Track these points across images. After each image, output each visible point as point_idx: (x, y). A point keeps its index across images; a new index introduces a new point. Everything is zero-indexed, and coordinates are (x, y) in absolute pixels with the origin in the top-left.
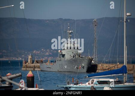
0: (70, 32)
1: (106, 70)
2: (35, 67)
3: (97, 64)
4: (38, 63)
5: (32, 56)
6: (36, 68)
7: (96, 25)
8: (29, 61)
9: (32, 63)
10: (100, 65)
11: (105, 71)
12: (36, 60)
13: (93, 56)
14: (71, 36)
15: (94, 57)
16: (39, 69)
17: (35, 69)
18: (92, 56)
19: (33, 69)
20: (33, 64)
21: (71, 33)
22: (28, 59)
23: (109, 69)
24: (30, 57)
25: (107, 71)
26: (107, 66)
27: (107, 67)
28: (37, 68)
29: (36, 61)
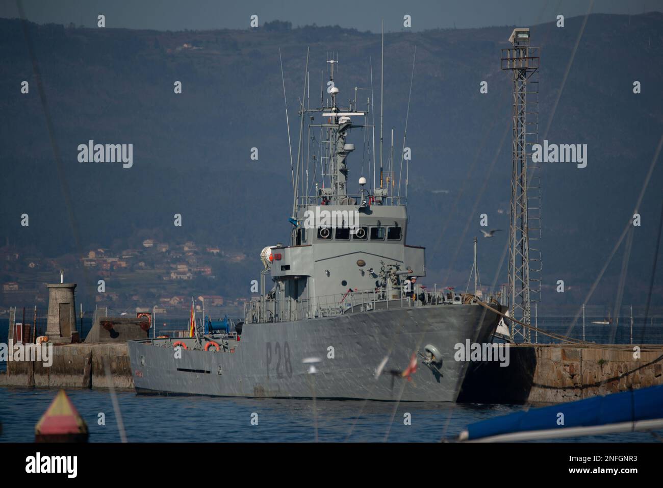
0: (344, 117)
1: (598, 385)
2: (92, 368)
3: (536, 345)
4: (114, 335)
5: (72, 289)
6: (102, 373)
7: (523, 71)
8: (53, 320)
9: (74, 341)
10: (555, 353)
11: (590, 393)
12: (102, 313)
13: (503, 291)
14: (348, 147)
15: (509, 299)
16: (123, 382)
17: (97, 381)
18: (498, 288)
19: (78, 381)
20: (85, 348)
21: (348, 126)
22: (44, 309)
23: (617, 378)
24: (58, 296)
25: (603, 392)
26: (602, 363)
27: (607, 368)
28: (113, 372)
29: (102, 323)
